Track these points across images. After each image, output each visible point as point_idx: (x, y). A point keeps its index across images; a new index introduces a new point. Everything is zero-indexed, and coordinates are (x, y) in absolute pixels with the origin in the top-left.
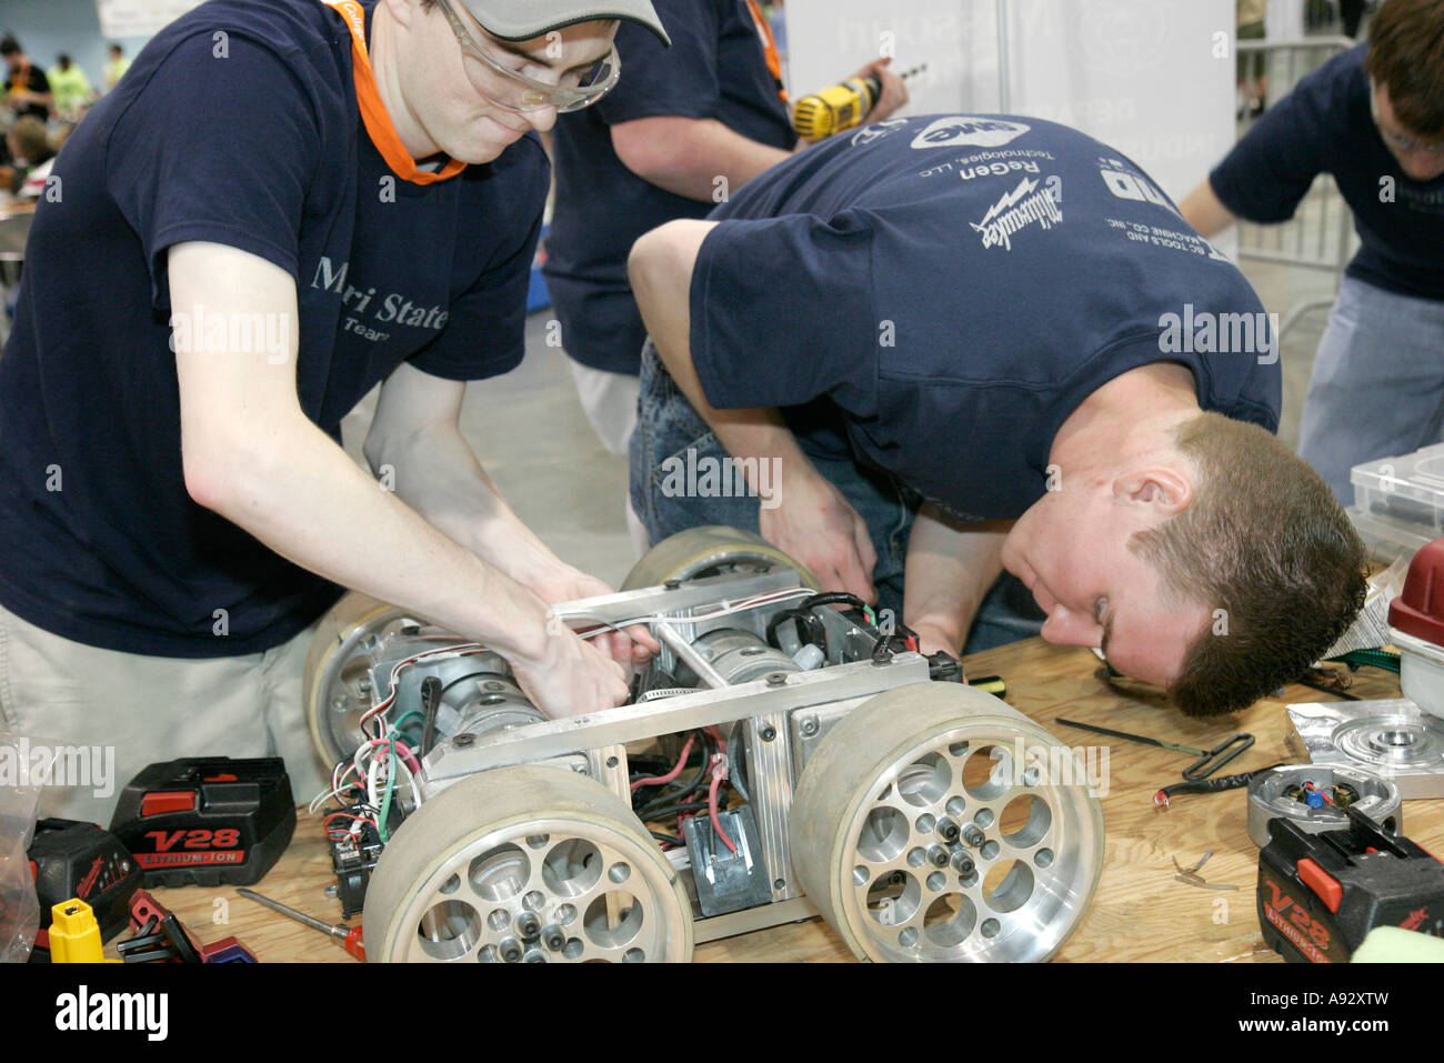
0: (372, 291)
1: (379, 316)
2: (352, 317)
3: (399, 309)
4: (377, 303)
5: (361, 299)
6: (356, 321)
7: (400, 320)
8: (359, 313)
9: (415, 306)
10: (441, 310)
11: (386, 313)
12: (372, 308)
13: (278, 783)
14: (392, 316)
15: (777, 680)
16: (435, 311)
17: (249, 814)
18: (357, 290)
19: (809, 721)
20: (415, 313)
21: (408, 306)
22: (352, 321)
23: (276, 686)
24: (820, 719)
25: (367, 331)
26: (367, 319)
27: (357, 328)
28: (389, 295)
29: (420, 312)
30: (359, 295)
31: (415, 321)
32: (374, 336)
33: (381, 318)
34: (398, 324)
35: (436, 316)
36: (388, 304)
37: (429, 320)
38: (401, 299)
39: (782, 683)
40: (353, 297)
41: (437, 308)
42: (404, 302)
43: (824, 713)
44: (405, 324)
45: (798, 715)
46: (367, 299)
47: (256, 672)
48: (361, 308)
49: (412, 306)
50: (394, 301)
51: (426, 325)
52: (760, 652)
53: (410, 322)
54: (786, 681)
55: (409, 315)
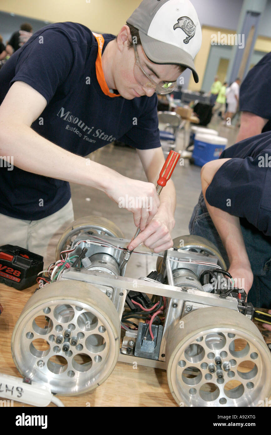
0: (93, 128)
1: (94, 135)
2: (86, 136)
3: (100, 134)
4: (94, 131)
5: (89, 130)
6: (87, 137)
7: (100, 137)
8: (88, 134)
9: (105, 134)
10: (113, 137)
11: (96, 135)
12: (92, 133)
13: (39, 263)
14: (97, 136)
15: (185, 289)
16: (111, 137)
17: (26, 269)
18: (88, 127)
19: (189, 307)
20: (105, 136)
21: (103, 134)
22: (85, 137)
23: (32, 233)
24: (193, 307)
25: (89, 139)
26: (90, 136)
27: (87, 139)
28: (98, 129)
29: (106, 136)
30: (89, 129)
31: (104, 138)
32: (91, 141)
33: (94, 136)
34: (99, 138)
35: (111, 138)
36: (97, 132)
37: (109, 139)
38: (101, 131)
39: (186, 291)
40: (87, 129)
41: (112, 136)
42: (102, 132)
43: (195, 306)
44: (101, 139)
45: (187, 303)
46: (91, 130)
47: (27, 227)
48: (89, 133)
49: (104, 134)
50: (99, 131)
51: (108, 140)
52: (193, 280)
53: (103, 138)
54: (188, 291)
55: (103, 136)
